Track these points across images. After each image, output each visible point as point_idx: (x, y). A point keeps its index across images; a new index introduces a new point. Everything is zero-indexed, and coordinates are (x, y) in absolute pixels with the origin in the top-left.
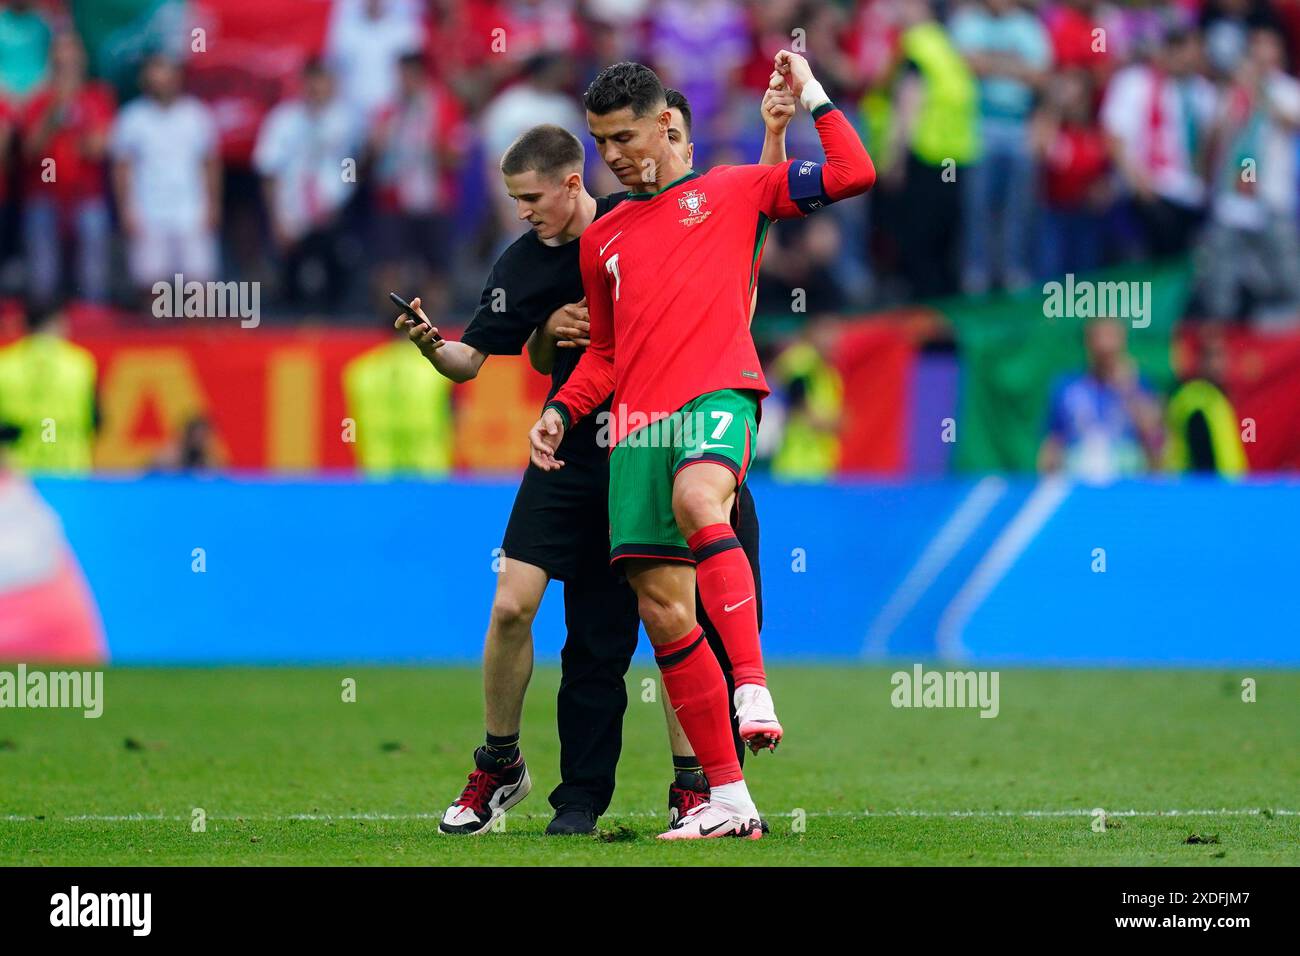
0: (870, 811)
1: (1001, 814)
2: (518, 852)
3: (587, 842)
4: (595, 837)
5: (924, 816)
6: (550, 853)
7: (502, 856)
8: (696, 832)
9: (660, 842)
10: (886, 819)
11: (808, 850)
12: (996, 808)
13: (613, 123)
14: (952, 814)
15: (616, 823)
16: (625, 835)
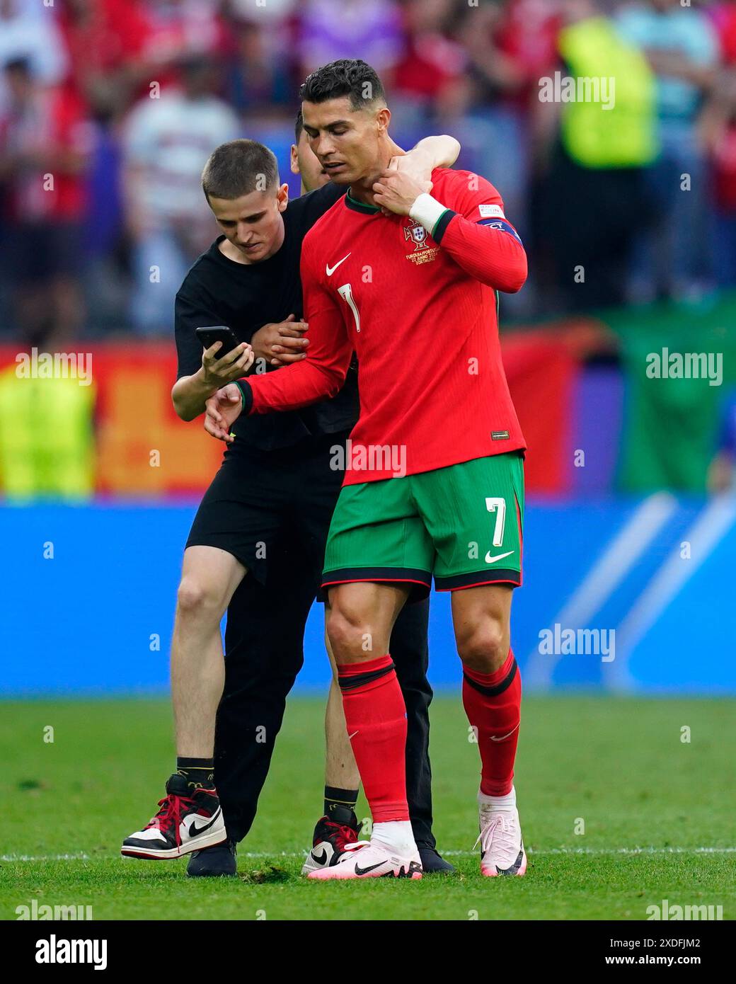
0: (534, 849)
1: (671, 851)
2: (165, 894)
3: (237, 883)
4: (245, 878)
5: (590, 854)
6: (197, 896)
7: (146, 898)
8: (352, 871)
9: (313, 882)
10: (551, 856)
11: (468, 889)
12: (667, 844)
13: (328, 112)
14: (619, 851)
15: (267, 864)
16: (276, 876)
